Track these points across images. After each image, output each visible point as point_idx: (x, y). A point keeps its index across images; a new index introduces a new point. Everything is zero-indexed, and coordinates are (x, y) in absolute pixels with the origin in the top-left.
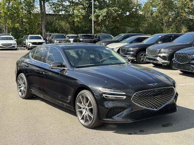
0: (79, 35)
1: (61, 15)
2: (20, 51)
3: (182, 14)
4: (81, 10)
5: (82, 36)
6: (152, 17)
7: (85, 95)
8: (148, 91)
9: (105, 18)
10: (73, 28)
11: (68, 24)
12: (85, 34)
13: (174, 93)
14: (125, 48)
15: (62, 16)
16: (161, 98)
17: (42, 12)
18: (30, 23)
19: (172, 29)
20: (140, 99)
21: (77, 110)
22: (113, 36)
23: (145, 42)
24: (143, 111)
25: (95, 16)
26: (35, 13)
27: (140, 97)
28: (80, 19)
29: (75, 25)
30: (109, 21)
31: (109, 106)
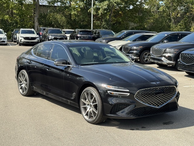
0: (77, 30)
1: (56, 6)
2: (11, 46)
3: (192, 10)
4: (79, 2)
5: (80, 31)
6: (158, 12)
7: (90, 92)
8: (151, 89)
9: (105, 11)
10: (70, 22)
11: (64, 18)
12: (83, 30)
13: (176, 91)
14: (128, 46)
15: (58, 9)
16: (163, 96)
17: (35, 3)
18: (22, 15)
19: (180, 25)
20: (143, 96)
21: (82, 106)
22: (114, 32)
23: (149, 40)
24: (145, 108)
25: (94, 9)
26: (27, 3)
27: (143, 94)
28: (78, 12)
29: (72, 18)
30: (110, 15)
31: (113, 103)
